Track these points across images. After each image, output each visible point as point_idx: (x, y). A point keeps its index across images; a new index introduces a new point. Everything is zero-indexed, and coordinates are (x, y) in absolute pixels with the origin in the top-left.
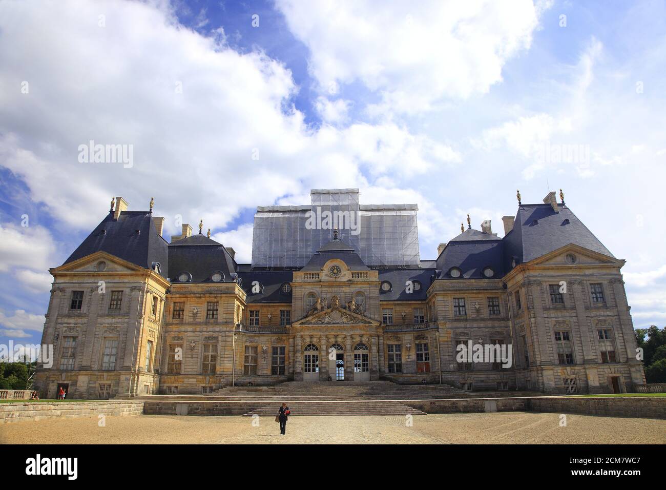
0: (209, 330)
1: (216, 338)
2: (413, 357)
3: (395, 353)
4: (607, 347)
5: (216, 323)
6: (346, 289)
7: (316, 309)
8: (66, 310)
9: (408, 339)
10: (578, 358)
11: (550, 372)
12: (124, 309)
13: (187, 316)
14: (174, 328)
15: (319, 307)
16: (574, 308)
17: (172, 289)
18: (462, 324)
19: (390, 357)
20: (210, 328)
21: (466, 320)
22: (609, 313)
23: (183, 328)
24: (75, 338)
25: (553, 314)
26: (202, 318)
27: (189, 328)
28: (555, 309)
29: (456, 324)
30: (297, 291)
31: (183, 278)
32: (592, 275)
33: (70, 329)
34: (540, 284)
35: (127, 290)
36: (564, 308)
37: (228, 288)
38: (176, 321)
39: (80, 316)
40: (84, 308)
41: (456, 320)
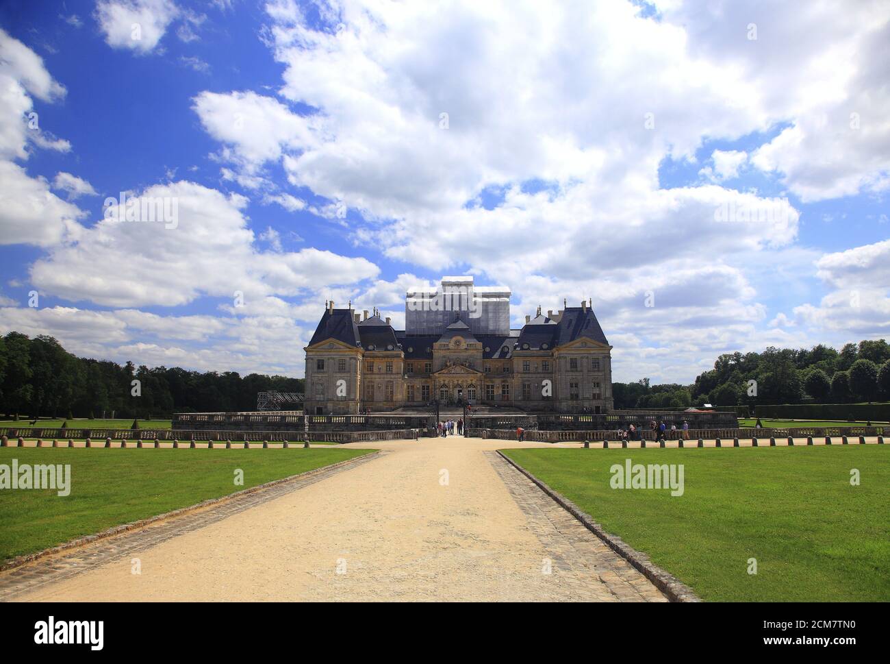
0: (388, 378)
1: (392, 382)
2: (500, 392)
3: (490, 389)
4: (597, 391)
5: (392, 374)
6: (464, 354)
7: (447, 365)
8: (316, 370)
9: (498, 382)
10: (580, 397)
11: (565, 403)
12: (347, 369)
13: (375, 370)
14: (369, 376)
15: (448, 364)
16: (582, 371)
17: (365, 354)
18: (527, 375)
19: (488, 392)
20: (389, 376)
21: (529, 373)
22: (600, 374)
23: (373, 376)
24: (322, 385)
25: (570, 374)
26: (384, 370)
27: (377, 376)
28: (573, 371)
29: (523, 375)
30: (436, 355)
31: (371, 347)
32: (594, 354)
33: (320, 380)
34: (566, 357)
35: (348, 359)
36: (577, 371)
37: (397, 354)
38: (369, 372)
39: (324, 373)
40: (325, 369)
41: (524, 373)
